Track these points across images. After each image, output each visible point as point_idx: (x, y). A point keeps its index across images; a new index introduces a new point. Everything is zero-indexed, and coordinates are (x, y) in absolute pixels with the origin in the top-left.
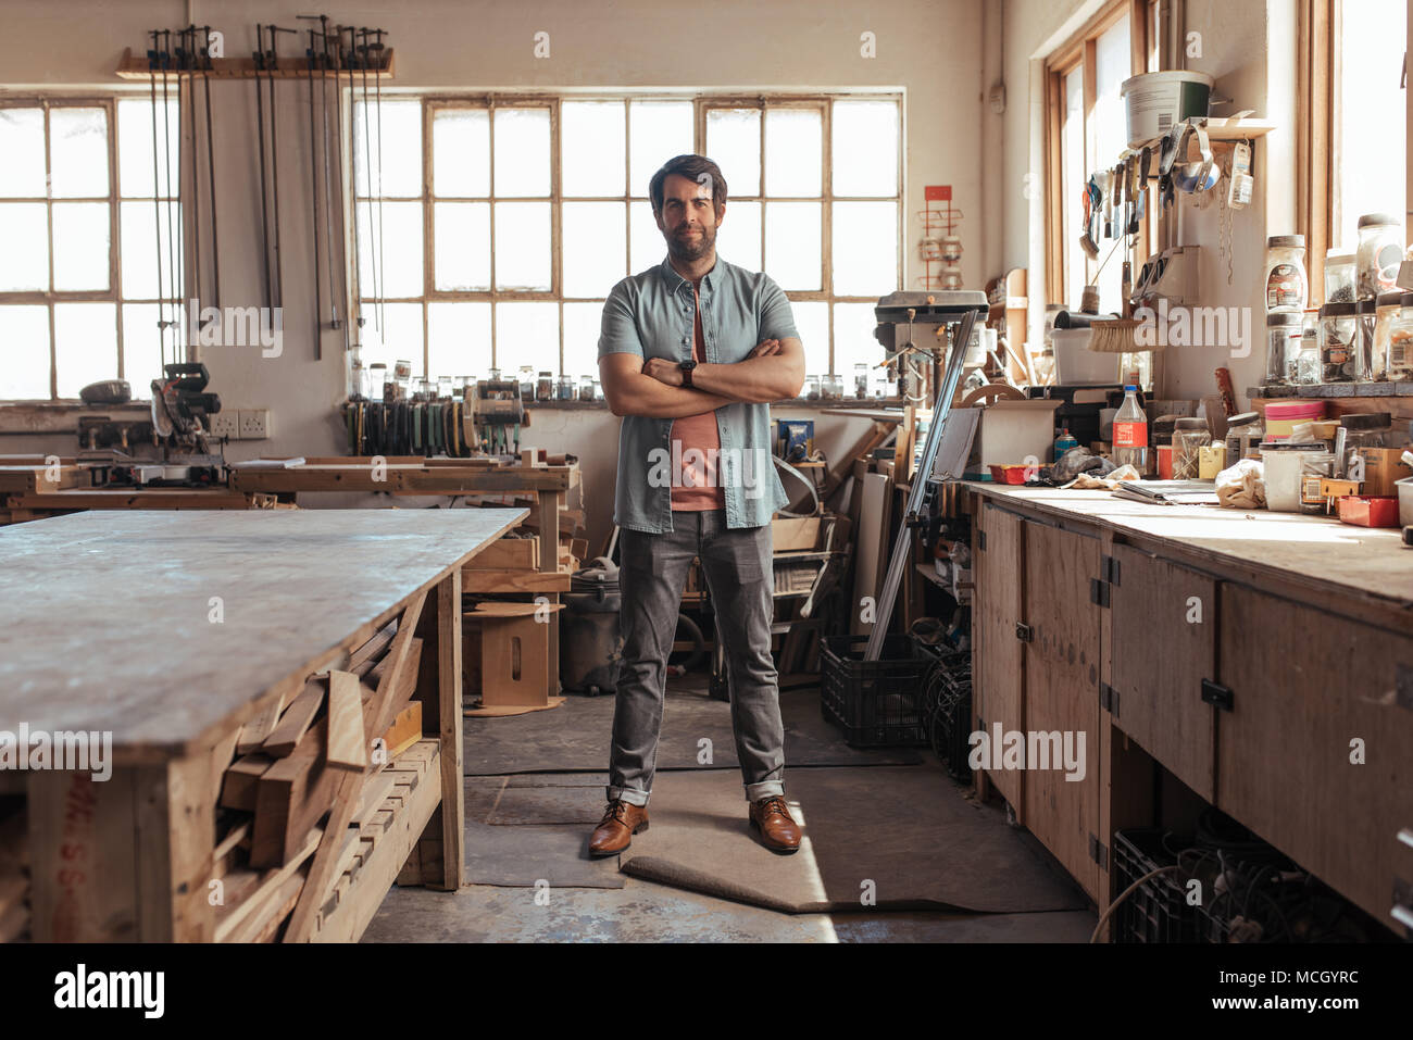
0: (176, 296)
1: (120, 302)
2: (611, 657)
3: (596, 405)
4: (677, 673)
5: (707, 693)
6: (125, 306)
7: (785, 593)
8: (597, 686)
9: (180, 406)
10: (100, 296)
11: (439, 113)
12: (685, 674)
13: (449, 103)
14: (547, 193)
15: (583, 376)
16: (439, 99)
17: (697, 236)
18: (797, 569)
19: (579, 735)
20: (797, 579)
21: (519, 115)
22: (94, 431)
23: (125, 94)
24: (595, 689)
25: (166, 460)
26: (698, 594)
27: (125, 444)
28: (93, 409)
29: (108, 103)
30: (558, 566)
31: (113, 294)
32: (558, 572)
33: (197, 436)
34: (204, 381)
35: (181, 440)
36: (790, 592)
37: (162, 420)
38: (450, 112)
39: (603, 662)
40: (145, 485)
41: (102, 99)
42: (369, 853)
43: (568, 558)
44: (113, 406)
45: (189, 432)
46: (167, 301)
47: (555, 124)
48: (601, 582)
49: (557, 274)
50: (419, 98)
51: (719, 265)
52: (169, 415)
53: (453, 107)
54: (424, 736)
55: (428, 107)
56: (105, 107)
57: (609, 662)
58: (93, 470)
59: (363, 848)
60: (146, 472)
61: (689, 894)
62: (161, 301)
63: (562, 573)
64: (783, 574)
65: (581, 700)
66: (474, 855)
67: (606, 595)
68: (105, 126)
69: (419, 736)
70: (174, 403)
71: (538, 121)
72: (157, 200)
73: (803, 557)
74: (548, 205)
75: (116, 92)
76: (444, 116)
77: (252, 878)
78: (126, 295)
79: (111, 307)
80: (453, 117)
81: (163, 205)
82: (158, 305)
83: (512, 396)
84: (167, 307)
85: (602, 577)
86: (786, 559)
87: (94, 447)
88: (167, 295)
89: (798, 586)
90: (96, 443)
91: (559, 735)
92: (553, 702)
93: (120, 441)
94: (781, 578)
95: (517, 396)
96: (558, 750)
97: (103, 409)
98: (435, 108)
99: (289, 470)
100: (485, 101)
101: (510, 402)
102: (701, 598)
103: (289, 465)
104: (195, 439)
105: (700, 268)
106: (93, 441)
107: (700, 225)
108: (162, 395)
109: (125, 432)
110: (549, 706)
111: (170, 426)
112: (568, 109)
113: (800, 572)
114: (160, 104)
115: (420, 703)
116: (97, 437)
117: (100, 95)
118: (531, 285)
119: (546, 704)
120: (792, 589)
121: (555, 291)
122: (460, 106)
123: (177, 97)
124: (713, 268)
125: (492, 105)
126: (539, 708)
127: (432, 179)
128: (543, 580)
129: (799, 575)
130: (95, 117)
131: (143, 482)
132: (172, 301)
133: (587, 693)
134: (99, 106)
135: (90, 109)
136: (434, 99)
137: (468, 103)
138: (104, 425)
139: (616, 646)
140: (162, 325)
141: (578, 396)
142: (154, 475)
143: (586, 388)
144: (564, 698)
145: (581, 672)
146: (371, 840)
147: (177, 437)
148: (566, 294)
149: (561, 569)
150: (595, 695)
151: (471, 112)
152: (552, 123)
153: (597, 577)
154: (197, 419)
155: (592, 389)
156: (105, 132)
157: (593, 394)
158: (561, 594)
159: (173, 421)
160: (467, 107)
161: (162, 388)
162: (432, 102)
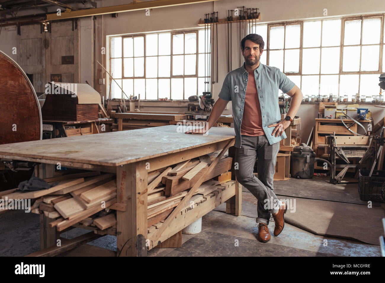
0: (209, 76)
1: (198, 77)
2: (303, 169)
3: (309, 103)
4: (324, 176)
5: (329, 181)
6: (199, 78)
7: (354, 156)
8: (299, 176)
9: (205, 102)
10: (194, 76)
11: (272, 28)
12: (326, 176)
13: (274, 25)
14: (299, 47)
15: (306, 95)
16: (272, 24)
17: (254, 59)
18: (359, 150)
19: (288, 187)
20: (358, 153)
21: (292, 27)
22: (191, 107)
23: (200, 29)
24: (298, 177)
25: (203, 114)
26: (328, 155)
27: (197, 110)
28: (191, 102)
29: (196, 31)
30: (290, 144)
31: (196, 76)
32: (290, 146)
33: (210, 109)
34: (211, 96)
35: (206, 110)
36: (356, 156)
37: (202, 105)
38: (274, 27)
39: (301, 170)
40: (197, 120)
41: (195, 31)
42: (204, 201)
43: (294, 143)
44: (195, 101)
45: (208, 108)
46: (206, 77)
47: (302, 28)
48: (301, 149)
49: (301, 68)
50: (267, 24)
51: (261, 65)
52: (203, 104)
53: (275, 26)
54: (232, 179)
55: (269, 26)
56: (196, 32)
57: (302, 170)
58: (187, 116)
59: (203, 199)
60: (197, 117)
61: (292, 226)
62: (205, 77)
63: (291, 146)
64: (354, 151)
65: (294, 179)
66: (246, 210)
67: (303, 153)
68: (196, 37)
69: (230, 180)
70: (204, 101)
71: (297, 28)
72: (205, 53)
73: (361, 147)
74: (299, 50)
75: (198, 29)
76: (273, 29)
77: (164, 197)
78: (199, 76)
79: (196, 78)
80: (275, 28)
81: (206, 55)
82: (204, 78)
83: (283, 101)
84: (207, 78)
85: (302, 148)
86: (355, 147)
87: (190, 111)
88: (207, 76)
89: (359, 155)
90: (191, 110)
91: (283, 187)
92: (286, 179)
93: (196, 109)
94: (353, 152)
95: (284, 101)
96: (280, 190)
97: (193, 102)
98: (271, 27)
99: (227, 117)
100: (283, 24)
101: (282, 102)
102: (328, 156)
103: (227, 116)
104: (209, 109)
105: (254, 67)
106: (190, 109)
107: (255, 55)
108: (202, 99)
109: (197, 107)
110: (284, 180)
111: (204, 106)
112: (305, 24)
113: (360, 151)
114: (207, 31)
115: (231, 172)
116: (191, 108)
117: (195, 30)
118: (294, 71)
119: (284, 179)
120: (357, 156)
121: (300, 73)
122: (277, 26)
123: (210, 29)
124: (258, 67)
125: (285, 25)
126: (282, 180)
127: (269, 45)
128: (286, 148)
129: (359, 152)
130: (194, 35)
131: (196, 119)
132: (208, 77)
133: (296, 178)
134: (195, 32)
135: (193, 33)
136: (271, 24)
137: (279, 25)
138: (193, 105)
139: (305, 167)
140: (205, 83)
141: (305, 101)
142: (199, 118)
143: (307, 98)
144: (290, 178)
145: (295, 172)
146: (206, 198)
147: (205, 109)
148: (303, 73)
149: (291, 145)
150: (298, 178)
151: (280, 27)
152: (301, 28)
153: (301, 148)
154: (210, 105)
155: (308, 99)
156: (196, 38)
157: (308, 100)
158: (291, 152)
159: (204, 105)
160: (279, 26)
161: (202, 98)
162: (270, 25)
